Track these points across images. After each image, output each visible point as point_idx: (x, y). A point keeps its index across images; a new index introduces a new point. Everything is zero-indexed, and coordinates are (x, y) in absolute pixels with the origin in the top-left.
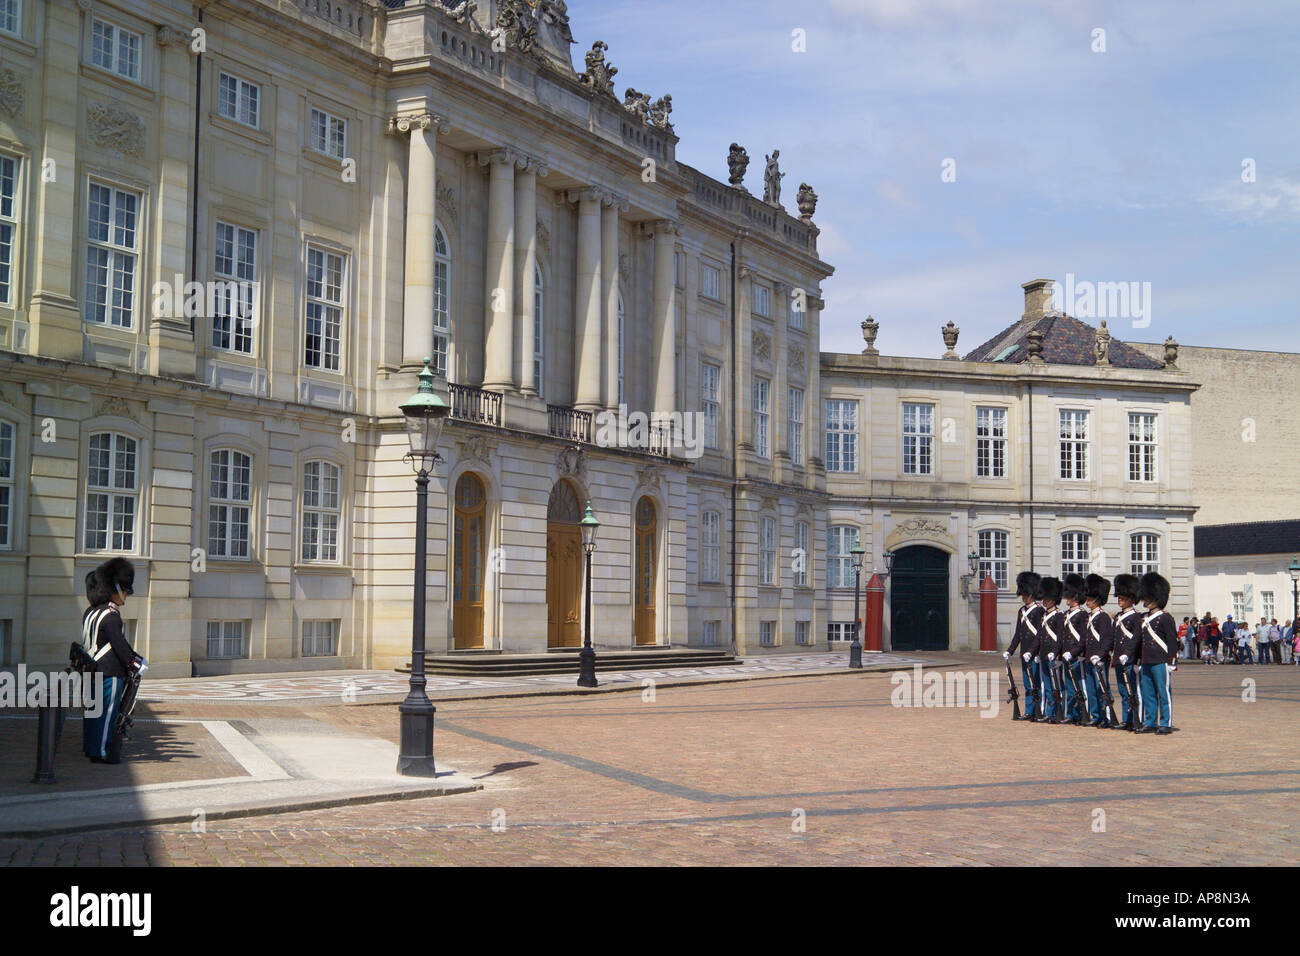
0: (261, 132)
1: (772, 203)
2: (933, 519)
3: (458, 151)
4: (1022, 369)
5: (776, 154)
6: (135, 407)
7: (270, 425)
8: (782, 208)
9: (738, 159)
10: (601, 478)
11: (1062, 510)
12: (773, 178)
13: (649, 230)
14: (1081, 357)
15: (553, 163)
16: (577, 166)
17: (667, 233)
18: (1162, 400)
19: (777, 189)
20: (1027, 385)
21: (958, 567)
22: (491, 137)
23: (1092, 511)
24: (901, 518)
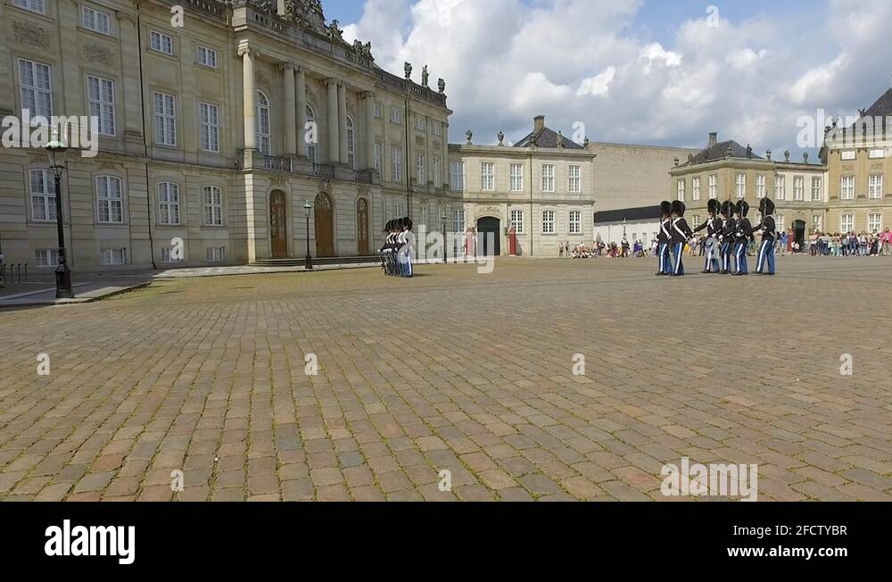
0: (173, 56)
1: (425, 86)
2: (493, 206)
3: (270, 64)
4: (528, 149)
5: (426, 66)
6: (118, 166)
7: (185, 172)
8: (429, 88)
9: (408, 68)
10: (340, 192)
11: (543, 203)
12: (425, 76)
13: (363, 96)
14: (552, 145)
15: (312, 68)
16: (324, 69)
17: (370, 96)
18: (582, 161)
19: (426, 80)
20: (530, 155)
21: (503, 225)
22: (282, 58)
23: (555, 203)
24: (482, 206)
